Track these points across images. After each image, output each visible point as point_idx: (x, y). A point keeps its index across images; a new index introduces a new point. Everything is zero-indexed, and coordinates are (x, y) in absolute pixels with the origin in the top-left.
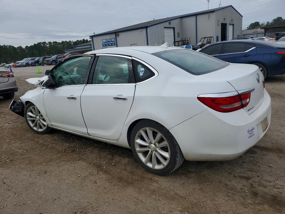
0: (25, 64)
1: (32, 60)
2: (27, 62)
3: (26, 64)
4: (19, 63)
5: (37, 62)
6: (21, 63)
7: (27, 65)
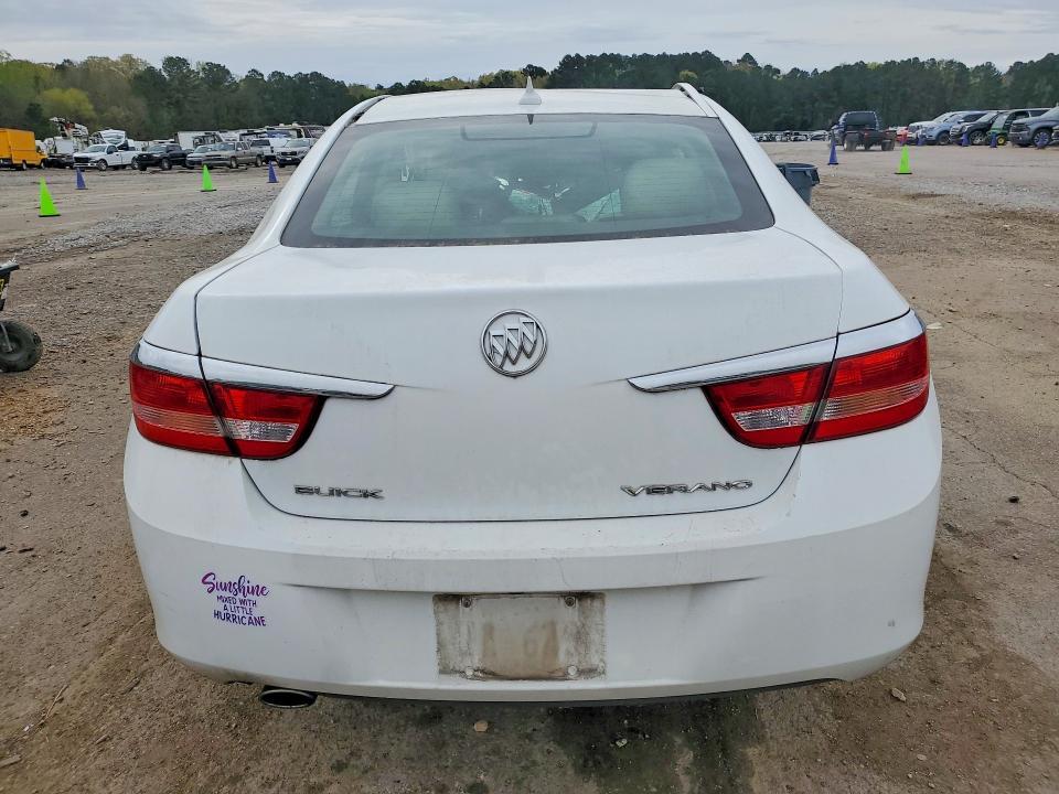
0: (934, 133)
1: (967, 119)
2: (945, 126)
3: (940, 134)
4: (918, 128)
5: (980, 130)
6: (927, 130)
7: (944, 138)
